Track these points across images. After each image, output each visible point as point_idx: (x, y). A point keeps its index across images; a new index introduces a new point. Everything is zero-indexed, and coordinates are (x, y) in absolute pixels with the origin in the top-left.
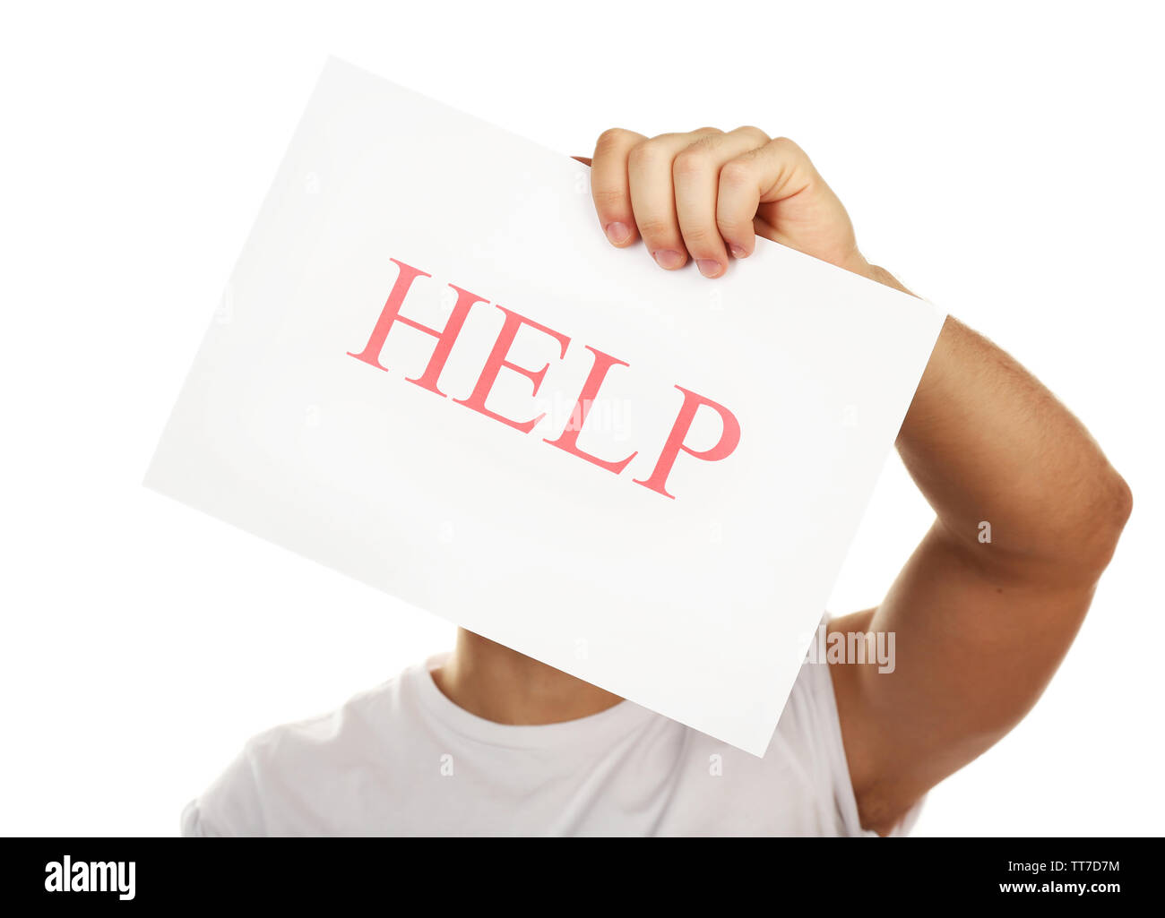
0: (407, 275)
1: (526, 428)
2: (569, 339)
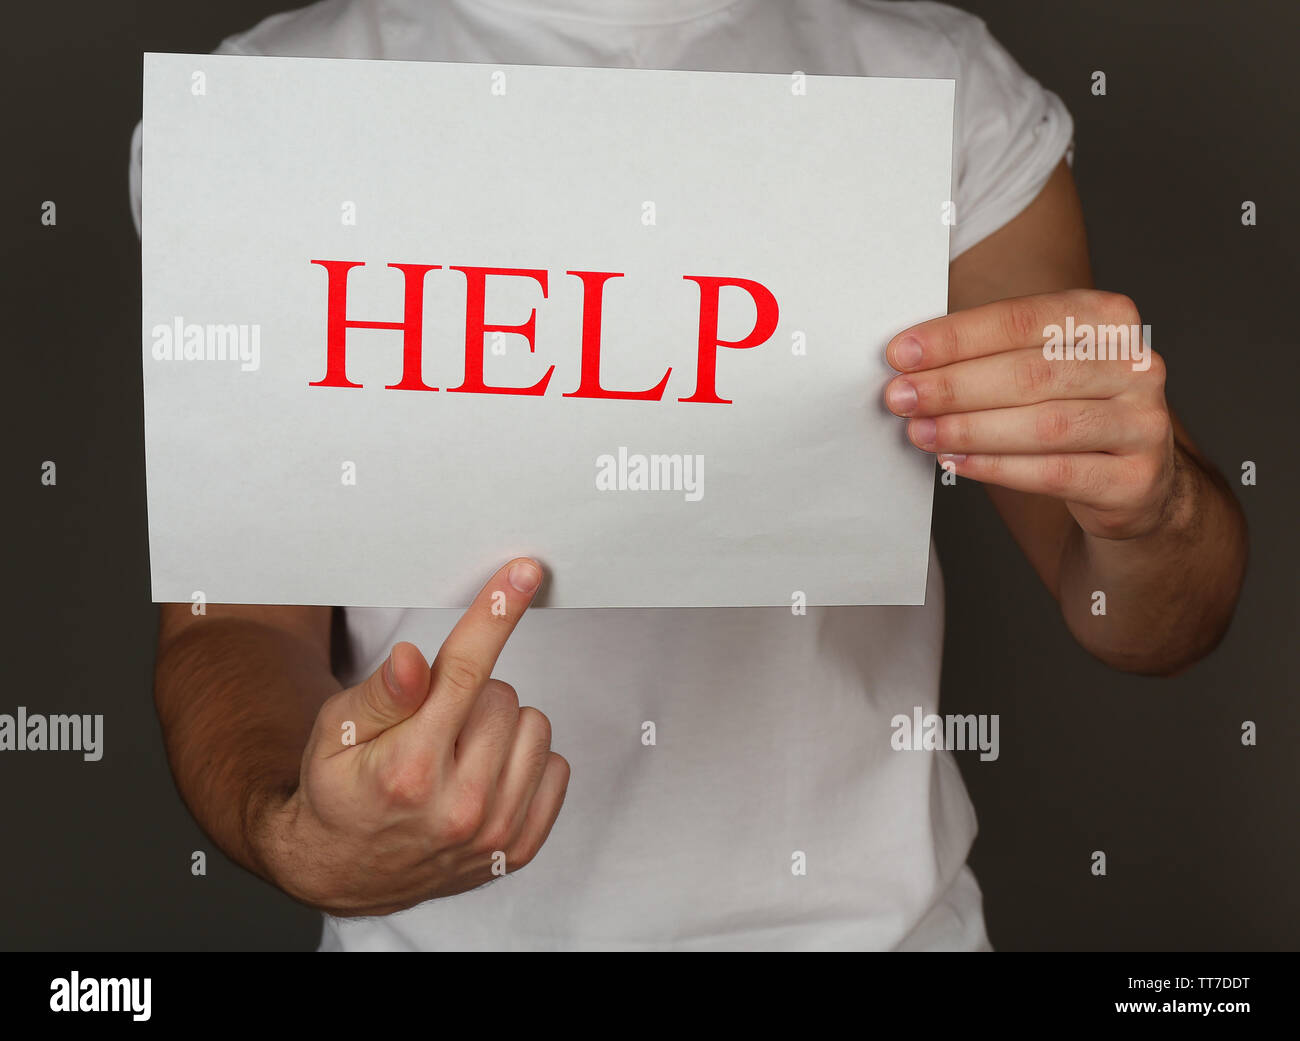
1: (539, 389)
2: (546, 272)
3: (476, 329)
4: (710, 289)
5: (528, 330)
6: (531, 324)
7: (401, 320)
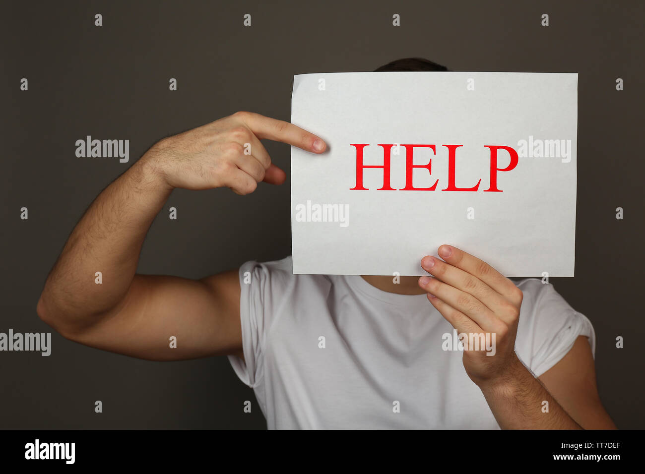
0: (360, 148)
1: (433, 188)
2: (435, 145)
3: (410, 166)
4: (494, 150)
5: (429, 167)
6: (430, 164)
7: (383, 165)
